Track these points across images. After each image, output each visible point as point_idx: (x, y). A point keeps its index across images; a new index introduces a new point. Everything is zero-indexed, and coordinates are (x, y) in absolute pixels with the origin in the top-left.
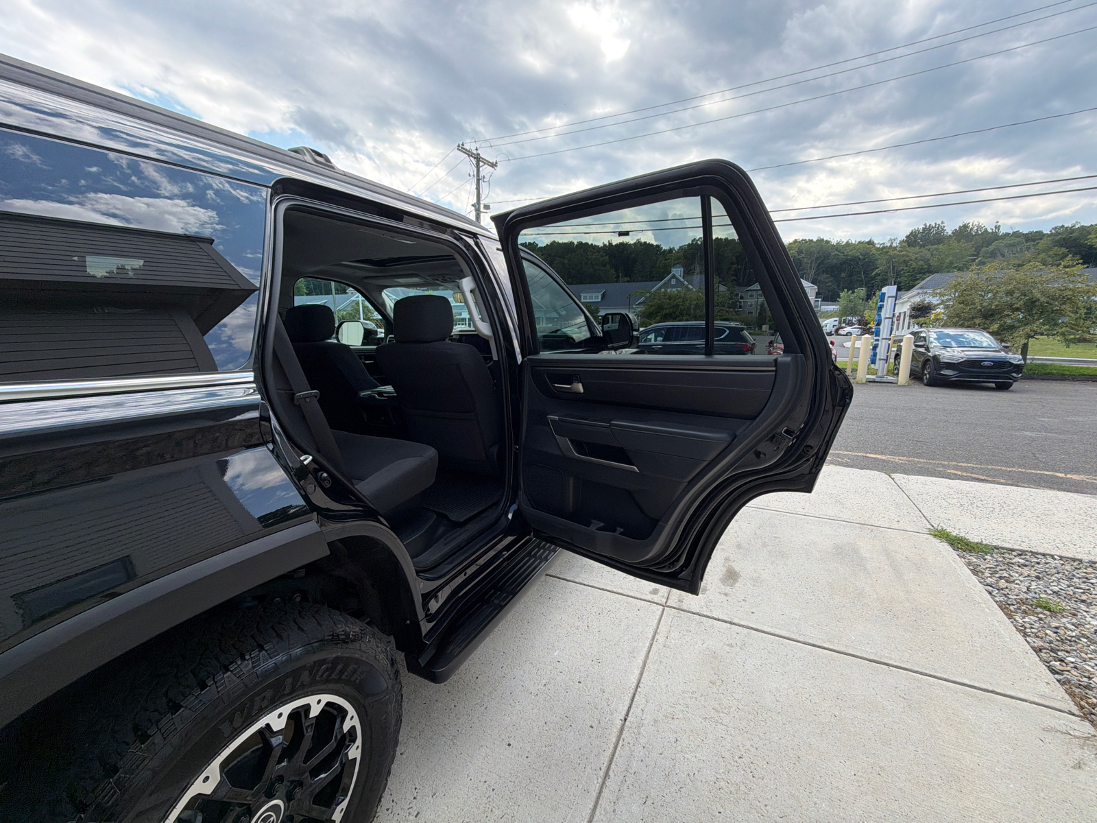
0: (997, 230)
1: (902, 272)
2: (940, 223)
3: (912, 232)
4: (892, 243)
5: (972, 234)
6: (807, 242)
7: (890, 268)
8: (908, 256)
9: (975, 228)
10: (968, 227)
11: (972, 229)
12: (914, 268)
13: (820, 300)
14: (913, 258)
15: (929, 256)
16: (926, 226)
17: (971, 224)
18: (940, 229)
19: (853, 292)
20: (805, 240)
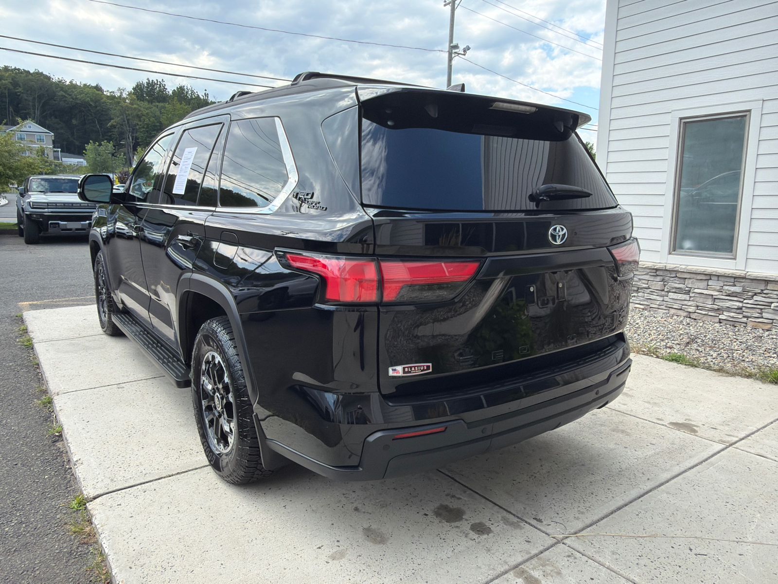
0: (206, 98)
1: (137, 127)
2: (161, 81)
3: (138, 84)
4: (121, 93)
5: (188, 97)
6: (22, 73)
7: (124, 121)
8: (140, 110)
9: (190, 92)
10: (184, 90)
11: (187, 92)
12: (147, 124)
13: (60, 150)
14: (144, 113)
15: (158, 113)
16: (149, 81)
17: (186, 88)
18: (162, 87)
19: (100, 145)
20: (19, 69)
